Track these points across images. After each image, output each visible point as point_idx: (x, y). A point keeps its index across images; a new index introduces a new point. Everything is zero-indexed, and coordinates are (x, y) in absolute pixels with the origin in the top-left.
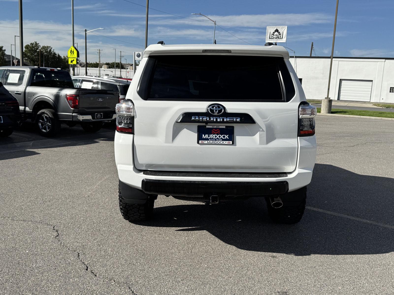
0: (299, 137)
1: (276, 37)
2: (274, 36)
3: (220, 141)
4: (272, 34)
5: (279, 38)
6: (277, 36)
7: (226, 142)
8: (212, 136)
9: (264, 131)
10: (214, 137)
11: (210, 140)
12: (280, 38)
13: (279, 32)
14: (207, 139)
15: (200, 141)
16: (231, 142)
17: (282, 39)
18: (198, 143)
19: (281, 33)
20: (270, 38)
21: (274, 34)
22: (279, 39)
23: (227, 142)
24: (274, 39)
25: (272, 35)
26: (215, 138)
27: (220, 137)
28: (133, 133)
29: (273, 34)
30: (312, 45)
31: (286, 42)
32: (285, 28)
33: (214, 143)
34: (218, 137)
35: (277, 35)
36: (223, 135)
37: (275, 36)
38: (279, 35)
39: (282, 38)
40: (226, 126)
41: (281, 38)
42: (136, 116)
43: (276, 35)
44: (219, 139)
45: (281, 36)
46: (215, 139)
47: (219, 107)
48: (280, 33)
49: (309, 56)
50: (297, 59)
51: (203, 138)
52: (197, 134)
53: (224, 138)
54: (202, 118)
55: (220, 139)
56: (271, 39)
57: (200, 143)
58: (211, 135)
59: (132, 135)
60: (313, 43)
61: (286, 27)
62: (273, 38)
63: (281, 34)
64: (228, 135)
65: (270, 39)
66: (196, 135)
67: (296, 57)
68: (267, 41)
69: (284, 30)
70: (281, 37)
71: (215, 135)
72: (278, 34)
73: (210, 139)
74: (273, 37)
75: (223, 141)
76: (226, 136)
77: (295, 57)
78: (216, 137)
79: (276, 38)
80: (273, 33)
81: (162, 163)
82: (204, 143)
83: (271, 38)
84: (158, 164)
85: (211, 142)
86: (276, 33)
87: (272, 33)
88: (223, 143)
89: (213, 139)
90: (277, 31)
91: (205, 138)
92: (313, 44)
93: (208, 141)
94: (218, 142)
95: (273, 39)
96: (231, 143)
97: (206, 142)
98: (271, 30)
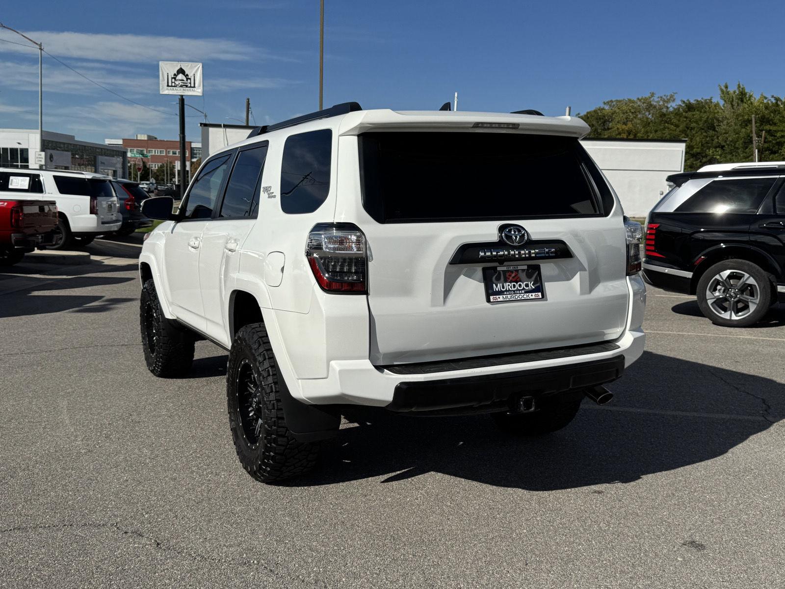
0: (628, 277)
1: (181, 84)
2: (177, 83)
3: (522, 293)
4: (172, 78)
5: (187, 86)
6: (184, 83)
7: (533, 296)
8: (509, 285)
9: (585, 270)
10: (511, 287)
11: (505, 293)
12: (189, 85)
13: (186, 74)
14: (500, 293)
15: (491, 297)
16: (540, 294)
17: (193, 89)
18: (488, 301)
19: (191, 75)
20: (168, 86)
21: (177, 78)
22: (188, 88)
23: (533, 294)
24: (177, 88)
25: (173, 80)
26: (513, 289)
27: (520, 286)
28: (366, 293)
29: (175, 78)
30: (248, 104)
31: (203, 96)
32: (197, 67)
33: (513, 299)
34: (517, 288)
35: (183, 80)
36: (525, 283)
37: (180, 82)
38: (187, 80)
39: (194, 87)
40: (529, 266)
41: (191, 87)
42: (372, 257)
43: (180, 80)
44: (519, 290)
45: (190, 83)
46: (514, 291)
47: (519, 231)
48: (189, 77)
49: (245, 124)
50: (228, 130)
51: (495, 290)
52: (483, 284)
53: (528, 288)
54: (497, 253)
55: (521, 290)
56: (172, 88)
57: (492, 300)
58: (507, 284)
59: (365, 296)
60: (248, 99)
61: (200, 65)
62: (174, 86)
63: (190, 79)
64: (532, 283)
65: (170, 88)
66: (482, 286)
67: (226, 126)
68: (162, 92)
69: (196, 71)
70: (192, 85)
71: (512, 284)
72: (185, 79)
73: (506, 291)
74: (175, 84)
75: (528, 294)
76: (530, 283)
77: (222, 125)
78: (514, 286)
79: (181, 86)
80: (175, 75)
81: (425, 346)
82: (499, 300)
83: (172, 86)
84: (417, 349)
85: (509, 298)
86: (180, 76)
87: (173, 76)
88: (528, 298)
89: (511, 291)
90: (181, 71)
91: (497, 290)
92: (249, 101)
93: (504, 296)
94: (520, 297)
95: (175, 88)
96: (540, 297)
97: (501, 298)
98: (168, 69)
